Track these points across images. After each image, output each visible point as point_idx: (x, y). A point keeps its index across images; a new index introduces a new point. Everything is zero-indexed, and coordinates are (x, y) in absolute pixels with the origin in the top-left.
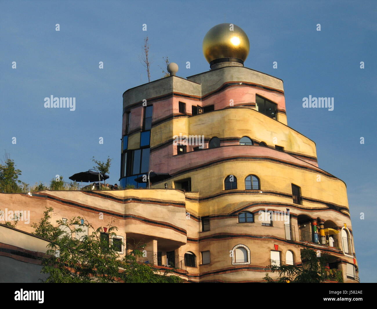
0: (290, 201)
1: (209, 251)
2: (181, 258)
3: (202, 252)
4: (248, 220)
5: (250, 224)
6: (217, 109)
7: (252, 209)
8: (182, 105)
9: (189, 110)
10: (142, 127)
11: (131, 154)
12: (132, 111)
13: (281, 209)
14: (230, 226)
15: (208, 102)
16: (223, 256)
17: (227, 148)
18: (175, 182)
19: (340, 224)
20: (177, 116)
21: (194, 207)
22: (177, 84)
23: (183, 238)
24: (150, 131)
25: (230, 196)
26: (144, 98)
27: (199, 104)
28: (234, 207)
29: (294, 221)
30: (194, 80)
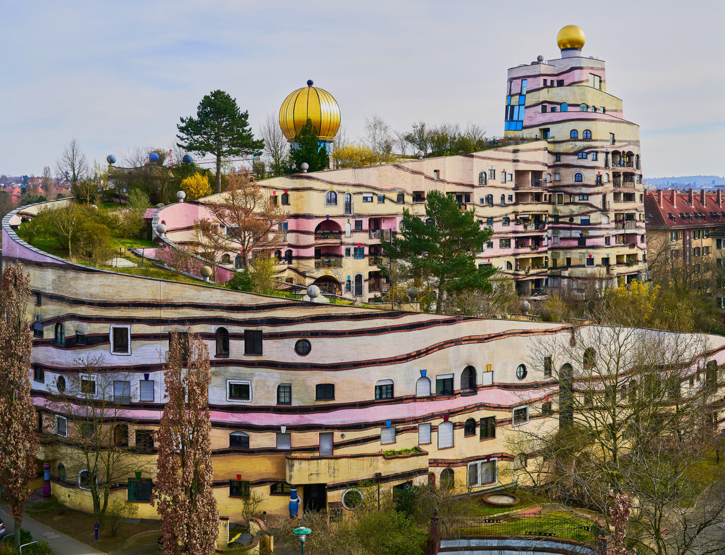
0: (608, 144)
1: (559, 173)
2: (543, 180)
3: (555, 173)
4: (584, 157)
5: (584, 160)
6: (566, 83)
7: (586, 151)
8: (545, 81)
9: (549, 84)
10: (520, 92)
11: (513, 107)
12: (514, 81)
13: (602, 150)
14: (572, 160)
15: (561, 78)
16: (568, 177)
17: (573, 113)
18: (540, 129)
19: (635, 152)
20: (542, 88)
21: (551, 147)
22: (543, 69)
23: (546, 168)
24: (525, 95)
25: (573, 143)
26: (522, 75)
27: (555, 79)
28: (576, 149)
29: (610, 156)
30: (552, 63)
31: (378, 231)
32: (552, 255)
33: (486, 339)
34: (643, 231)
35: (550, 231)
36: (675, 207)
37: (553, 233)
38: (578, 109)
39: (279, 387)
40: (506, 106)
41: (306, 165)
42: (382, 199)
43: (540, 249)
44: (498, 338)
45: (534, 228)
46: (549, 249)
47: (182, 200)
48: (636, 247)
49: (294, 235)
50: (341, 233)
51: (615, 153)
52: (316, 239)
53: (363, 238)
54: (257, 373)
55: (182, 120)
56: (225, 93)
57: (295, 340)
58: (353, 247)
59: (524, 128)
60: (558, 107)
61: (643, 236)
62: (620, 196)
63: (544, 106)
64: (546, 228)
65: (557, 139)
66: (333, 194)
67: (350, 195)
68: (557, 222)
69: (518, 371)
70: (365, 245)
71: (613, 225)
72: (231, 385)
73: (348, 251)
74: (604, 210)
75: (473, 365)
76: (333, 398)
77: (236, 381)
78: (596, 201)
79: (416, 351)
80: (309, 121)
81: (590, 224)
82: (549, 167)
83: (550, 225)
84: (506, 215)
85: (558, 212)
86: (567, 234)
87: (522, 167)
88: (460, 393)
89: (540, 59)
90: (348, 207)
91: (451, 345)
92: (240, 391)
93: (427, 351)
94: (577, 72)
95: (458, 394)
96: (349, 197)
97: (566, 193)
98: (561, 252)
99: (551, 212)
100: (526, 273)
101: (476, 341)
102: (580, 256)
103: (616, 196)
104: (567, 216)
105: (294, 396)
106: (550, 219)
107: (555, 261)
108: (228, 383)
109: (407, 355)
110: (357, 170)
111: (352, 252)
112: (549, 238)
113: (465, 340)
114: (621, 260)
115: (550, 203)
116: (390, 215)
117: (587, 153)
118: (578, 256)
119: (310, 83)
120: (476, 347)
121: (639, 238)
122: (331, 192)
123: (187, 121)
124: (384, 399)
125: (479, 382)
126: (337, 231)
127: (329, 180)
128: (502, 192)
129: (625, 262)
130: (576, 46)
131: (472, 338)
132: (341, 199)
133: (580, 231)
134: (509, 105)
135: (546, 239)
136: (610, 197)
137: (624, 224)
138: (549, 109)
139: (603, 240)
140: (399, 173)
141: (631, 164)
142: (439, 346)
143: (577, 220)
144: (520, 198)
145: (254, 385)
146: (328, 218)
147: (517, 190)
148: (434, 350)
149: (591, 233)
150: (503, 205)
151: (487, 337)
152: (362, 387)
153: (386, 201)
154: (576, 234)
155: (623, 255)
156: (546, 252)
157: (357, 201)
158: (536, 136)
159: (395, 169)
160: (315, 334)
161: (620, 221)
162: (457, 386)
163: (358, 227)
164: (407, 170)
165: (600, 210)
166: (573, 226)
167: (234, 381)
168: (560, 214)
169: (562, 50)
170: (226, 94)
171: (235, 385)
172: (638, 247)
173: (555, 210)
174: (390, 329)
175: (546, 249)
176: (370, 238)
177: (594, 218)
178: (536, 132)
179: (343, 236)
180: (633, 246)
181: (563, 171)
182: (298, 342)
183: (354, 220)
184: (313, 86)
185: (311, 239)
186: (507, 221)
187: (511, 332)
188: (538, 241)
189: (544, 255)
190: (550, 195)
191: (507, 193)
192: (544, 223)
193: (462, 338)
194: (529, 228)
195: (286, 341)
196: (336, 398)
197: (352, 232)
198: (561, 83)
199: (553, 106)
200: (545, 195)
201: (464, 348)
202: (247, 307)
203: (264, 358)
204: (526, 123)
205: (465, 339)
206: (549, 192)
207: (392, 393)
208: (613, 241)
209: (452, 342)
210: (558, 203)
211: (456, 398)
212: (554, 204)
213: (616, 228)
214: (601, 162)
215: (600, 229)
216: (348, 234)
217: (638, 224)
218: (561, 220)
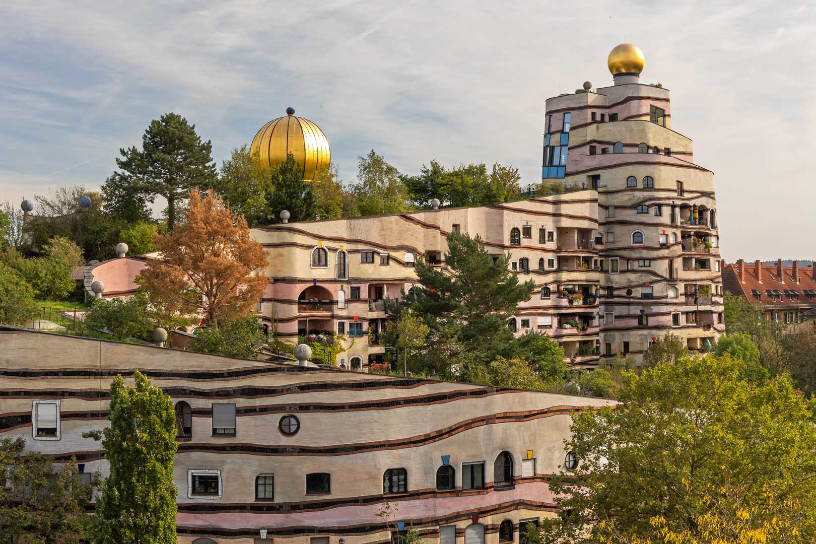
0: (675, 195)
1: (613, 233)
2: (593, 240)
3: (608, 233)
4: (644, 211)
5: (645, 215)
6: (620, 117)
7: (647, 203)
8: (594, 114)
9: (598, 118)
10: (561, 129)
11: (552, 149)
12: (554, 115)
13: (667, 202)
14: (630, 215)
15: (614, 110)
16: (624, 237)
17: (630, 155)
18: (588, 176)
19: (709, 206)
20: (590, 124)
21: (602, 199)
22: (591, 99)
23: (595, 226)
24: (568, 133)
25: (630, 193)
26: (564, 107)
27: (606, 112)
28: (634, 201)
29: (677, 210)
30: (602, 92)
31: (379, 301)
32: (605, 339)
33: (526, 417)
34: (721, 309)
35: (602, 307)
36: (760, 282)
37: (606, 310)
38: (636, 150)
39: (258, 478)
40: (544, 148)
41: (287, 214)
42: (386, 261)
43: (589, 331)
44: (540, 416)
45: (581, 302)
46: (601, 331)
47: (124, 255)
48: (712, 329)
49: (270, 304)
50: (333, 303)
51: (683, 207)
52: (299, 310)
53: (360, 310)
54: (229, 460)
55: (123, 153)
56: (180, 116)
57: (278, 416)
58: (348, 321)
59: (567, 175)
60: (611, 148)
61: (720, 314)
62: (692, 262)
63: (593, 147)
64: (597, 303)
65: (610, 188)
66: (322, 252)
67: (344, 253)
68: (611, 295)
69: (567, 460)
70: (364, 319)
71: (682, 299)
72: (194, 477)
73: (342, 325)
74: (671, 280)
75: (509, 450)
76: (328, 491)
77: (201, 471)
78: (662, 267)
79: (437, 432)
80: (290, 157)
81: (653, 298)
82: (600, 224)
83: (602, 300)
84: (546, 284)
85: (612, 282)
86: (623, 310)
87: (566, 223)
88: (493, 487)
89: (587, 86)
90: (342, 268)
91: (482, 423)
92: (207, 484)
93: (451, 431)
94: (634, 103)
95: (490, 487)
96: (342, 256)
97: (622, 257)
98: (617, 335)
99: (602, 283)
100: (572, 361)
101: (514, 420)
102: (640, 339)
103: (686, 261)
104: (624, 288)
105: (277, 489)
106: (602, 292)
107: (608, 346)
108: (190, 474)
109: (425, 435)
110: (352, 221)
111: (347, 328)
112: (601, 317)
113: (498, 418)
114: (693, 345)
115: (602, 271)
116: (396, 280)
117: (649, 206)
118: (638, 339)
119: (290, 112)
120: (513, 426)
121: (715, 316)
122: (319, 249)
123: (129, 152)
124: (396, 493)
125: (517, 473)
126: (328, 301)
127: (316, 233)
128: (541, 254)
129: (699, 347)
130: (633, 71)
131: (508, 415)
132: (333, 259)
133: (640, 307)
134: (547, 146)
135: (597, 317)
136: (678, 263)
137: (696, 299)
138: (599, 151)
139: (670, 318)
140: (407, 226)
141: (704, 222)
142: (466, 425)
143: (637, 293)
144: (563, 262)
145: (224, 475)
146: (315, 283)
147: (560, 252)
148: (460, 430)
149: (655, 309)
150: (541, 272)
151: (528, 414)
152: (366, 477)
153: (391, 262)
154: (635, 310)
155: (696, 338)
156: (597, 334)
157: (354, 261)
158: (583, 184)
159: (403, 222)
160: (305, 408)
161: (691, 295)
162: (490, 478)
163: (355, 296)
164: (419, 223)
165: (665, 279)
166: (632, 300)
167: (199, 471)
168: (615, 286)
169: (615, 76)
170: (182, 118)
171: (200, 477)
172: (715, 329)
173: (608, 280)
174: (402, 402)
175: (597, 330)
176: (371, 310)
177: (658, 289)
178: (582, 179)
179: (335, 307)
180: (708, 327)
181: (618, 229)
182: (283, 418)
183: (350, 286)
184: (294, 115)
185: (294, 310)
186: (546, 293)
187: (558, 408)
188: (586, 319)
189: (595, 338)
190: (601, 261)
191: (548, 256)
192: (595, 297)
193: (495, 415)
194: (575, 304)
195: (268, 417)
196: (332, 492)
197: (347, 301)
198: (613, 118)
199: (604, 146)
200: (596, 261)
201: (499, 428)
202: (216, 374)
203: (238, 440)
204: (570, 169)
205: (499, 416)
206: (600, 256)
207: (406, 485)
208: (682, 320)
209: (482, 420)
210: (612, 271)
211: (487, 493)
212: (607, 272)
213: (686, 304)
214: (666, 219)
215: (667, 304)
216: (341, 305)
217: (714, 299)
218: (616, 293)
